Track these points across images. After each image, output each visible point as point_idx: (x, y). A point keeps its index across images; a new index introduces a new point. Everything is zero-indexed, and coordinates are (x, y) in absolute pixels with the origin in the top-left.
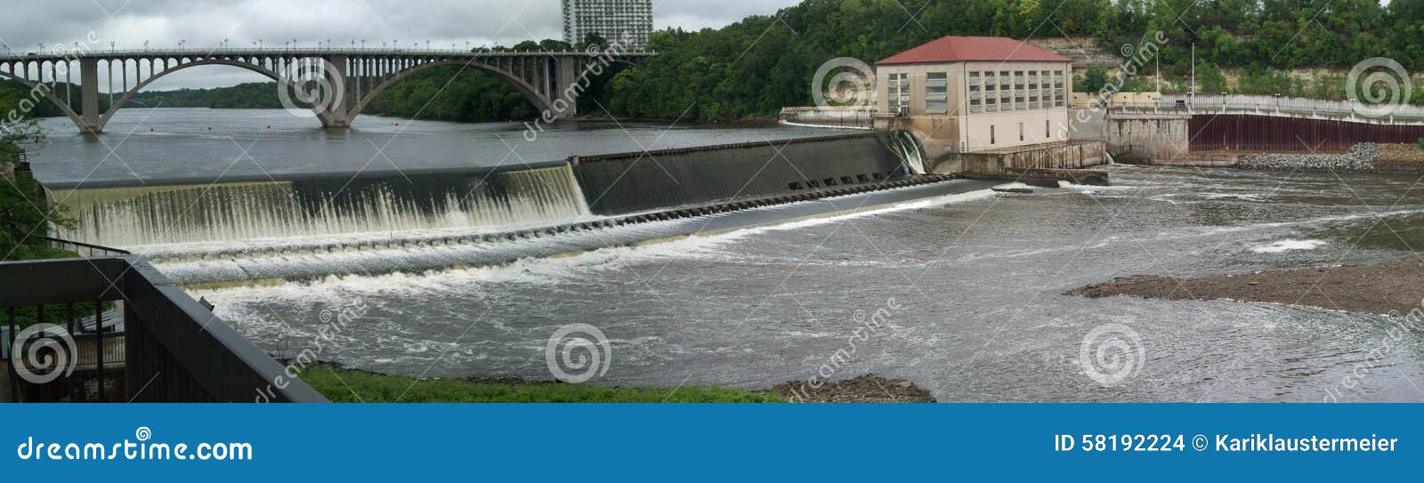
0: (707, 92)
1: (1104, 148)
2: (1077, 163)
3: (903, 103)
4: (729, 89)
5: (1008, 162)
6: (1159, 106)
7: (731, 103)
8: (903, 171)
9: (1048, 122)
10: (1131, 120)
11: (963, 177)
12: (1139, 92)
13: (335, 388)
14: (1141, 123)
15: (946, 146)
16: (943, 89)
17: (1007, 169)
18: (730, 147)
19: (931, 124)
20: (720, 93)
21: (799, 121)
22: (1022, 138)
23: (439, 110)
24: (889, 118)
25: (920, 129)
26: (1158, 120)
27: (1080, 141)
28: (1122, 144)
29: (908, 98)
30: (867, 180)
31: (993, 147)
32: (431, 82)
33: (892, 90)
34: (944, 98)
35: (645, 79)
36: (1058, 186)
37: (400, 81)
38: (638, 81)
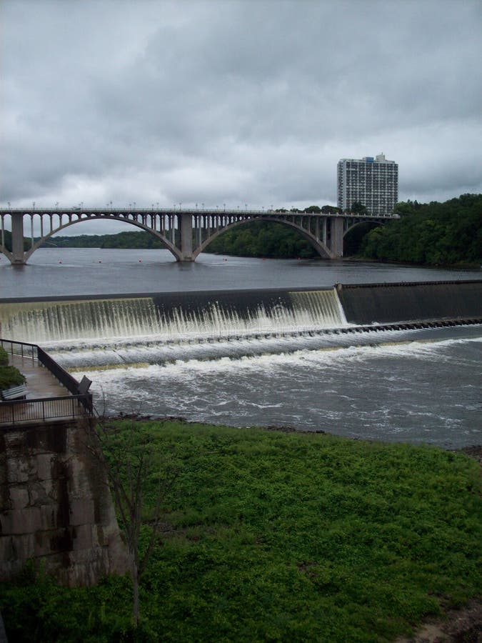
0: (432, 244)
4: (447, 243)
7: (449, 252)
13: (180, 434)
20: (442, 245)
23: (254, 249)
32: (248, 232)
35: (390, 234)
37: (228, 231)
38: (386, 236)
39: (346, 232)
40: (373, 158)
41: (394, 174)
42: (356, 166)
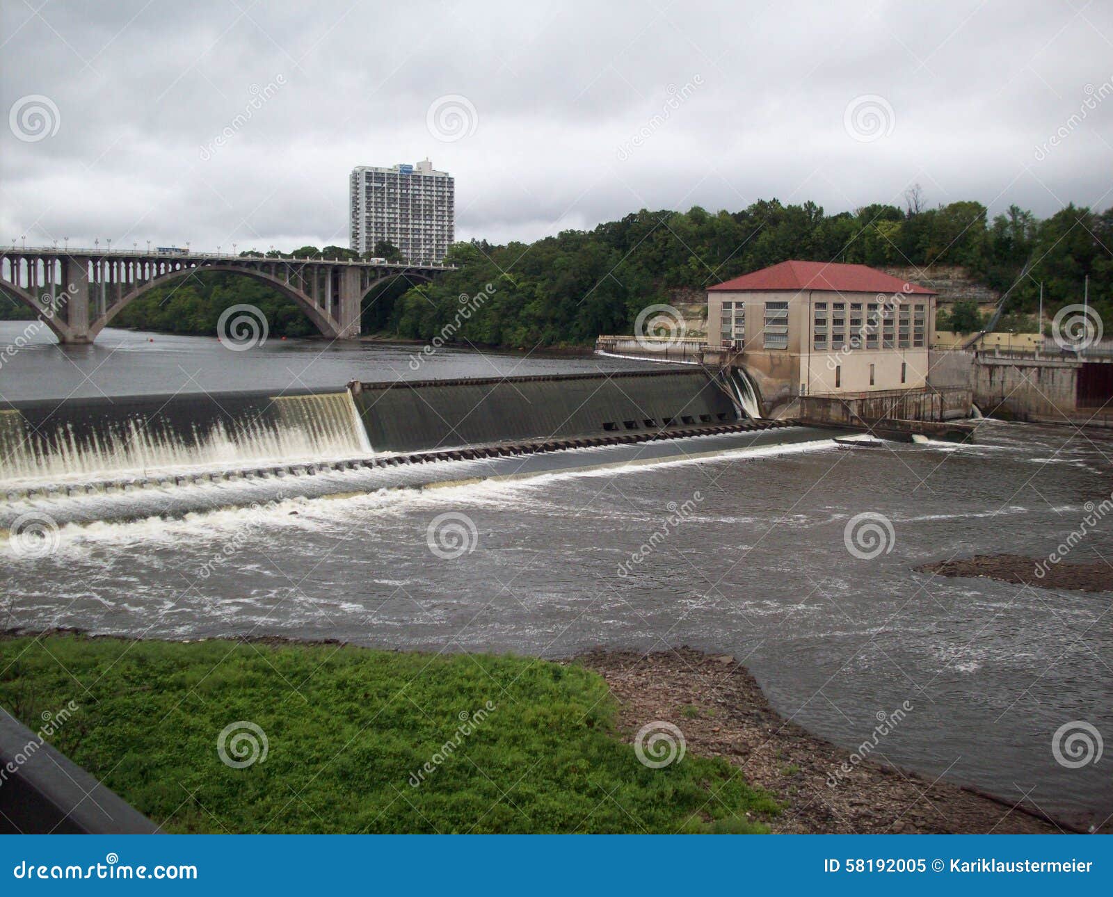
0: (513, 314)
1: (970, 399)
2: (937, 414)
3: (737, 335)
4: (539, 313)
5: (854, 410)
6: (1041, 350)
7: (540, 328)
8: (736, 415)
9: (904, 365)
10: (1005, 366)
11: (801, 425)
12: (1016, 333)
13: (78, 659)
14: (1017, 369)
15: (784, 387)
16: (783, 321)
17: (853, 418)
18: (538, 379)
19: (768, 361)
20: (530, 315)
21: (618, 353)
22: (872, 383)
24: (718, 353)
25: (755, 365)
26: (1039, 368)
27: (942, 390)
28: (991, 394)
29: (743, 331)
30: (694, 423)
31: (838, 390)
32: (192, 291)
33: (726, 320)
34: (783, 331)
35: (442, 296)
36: (912, 441)
37: (156, 288)
38: (433, 299)
39: (365, 293)
40: (411, 167)
41: (447, 194)
42: (383, 179)
